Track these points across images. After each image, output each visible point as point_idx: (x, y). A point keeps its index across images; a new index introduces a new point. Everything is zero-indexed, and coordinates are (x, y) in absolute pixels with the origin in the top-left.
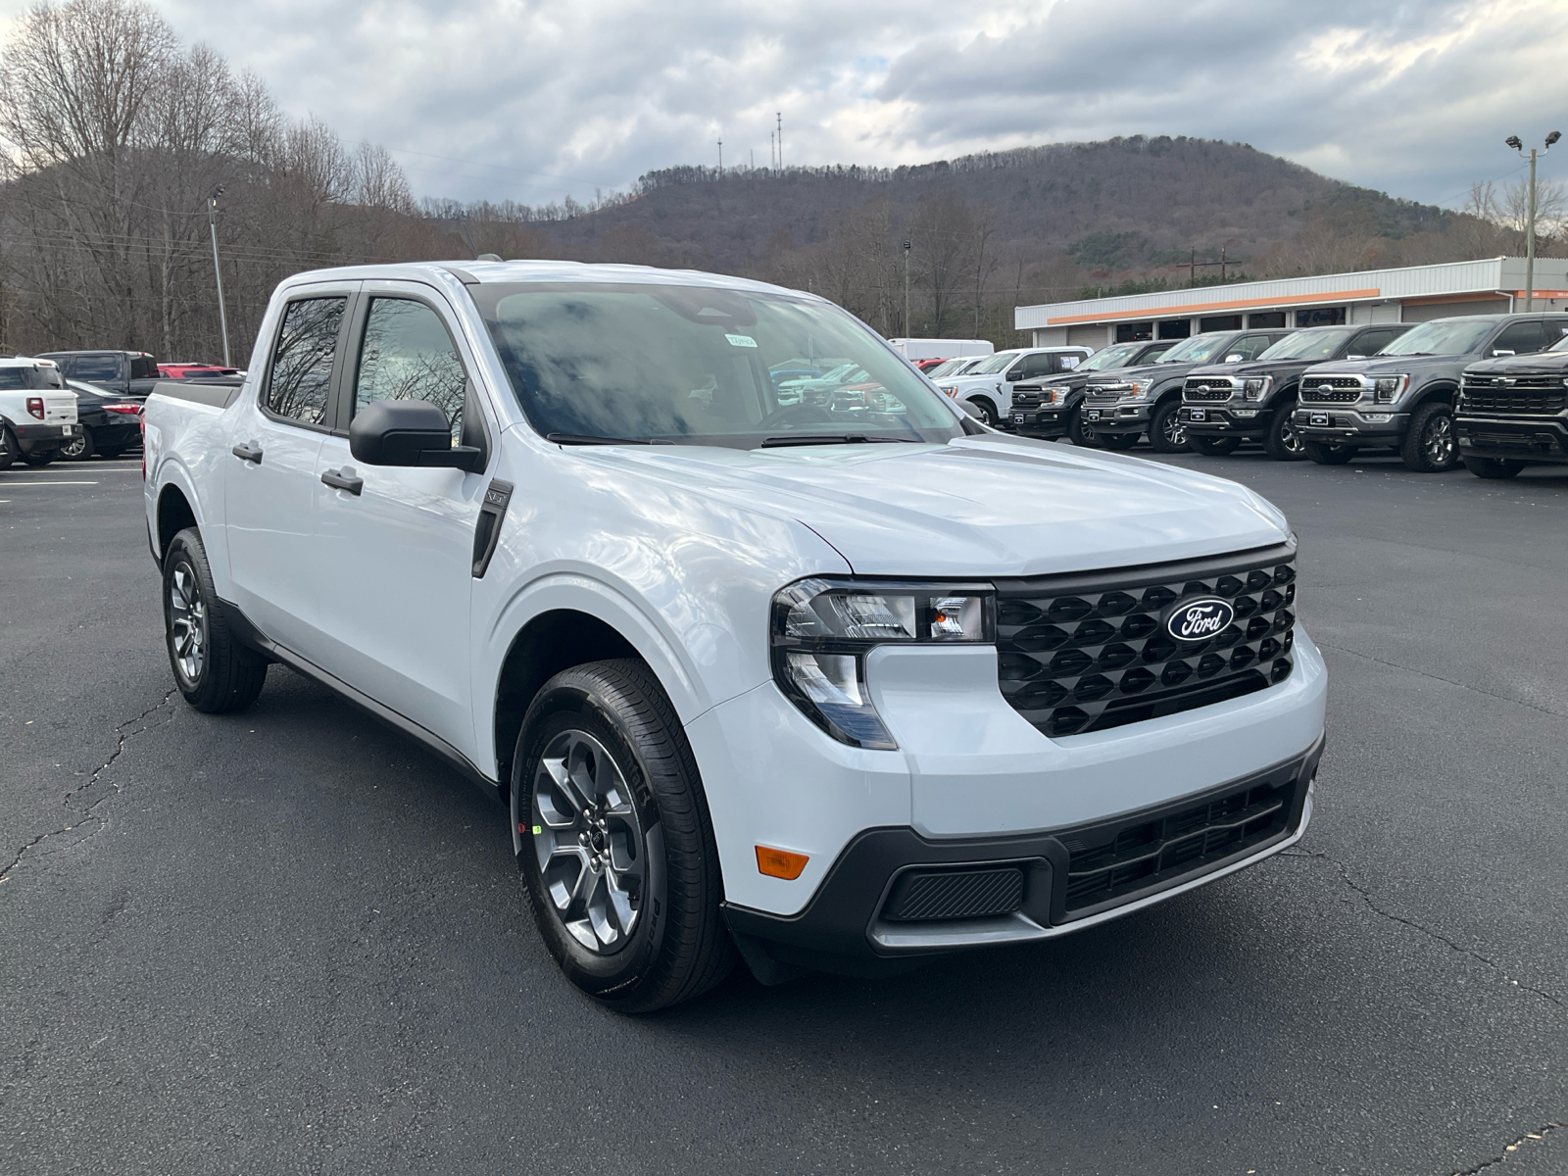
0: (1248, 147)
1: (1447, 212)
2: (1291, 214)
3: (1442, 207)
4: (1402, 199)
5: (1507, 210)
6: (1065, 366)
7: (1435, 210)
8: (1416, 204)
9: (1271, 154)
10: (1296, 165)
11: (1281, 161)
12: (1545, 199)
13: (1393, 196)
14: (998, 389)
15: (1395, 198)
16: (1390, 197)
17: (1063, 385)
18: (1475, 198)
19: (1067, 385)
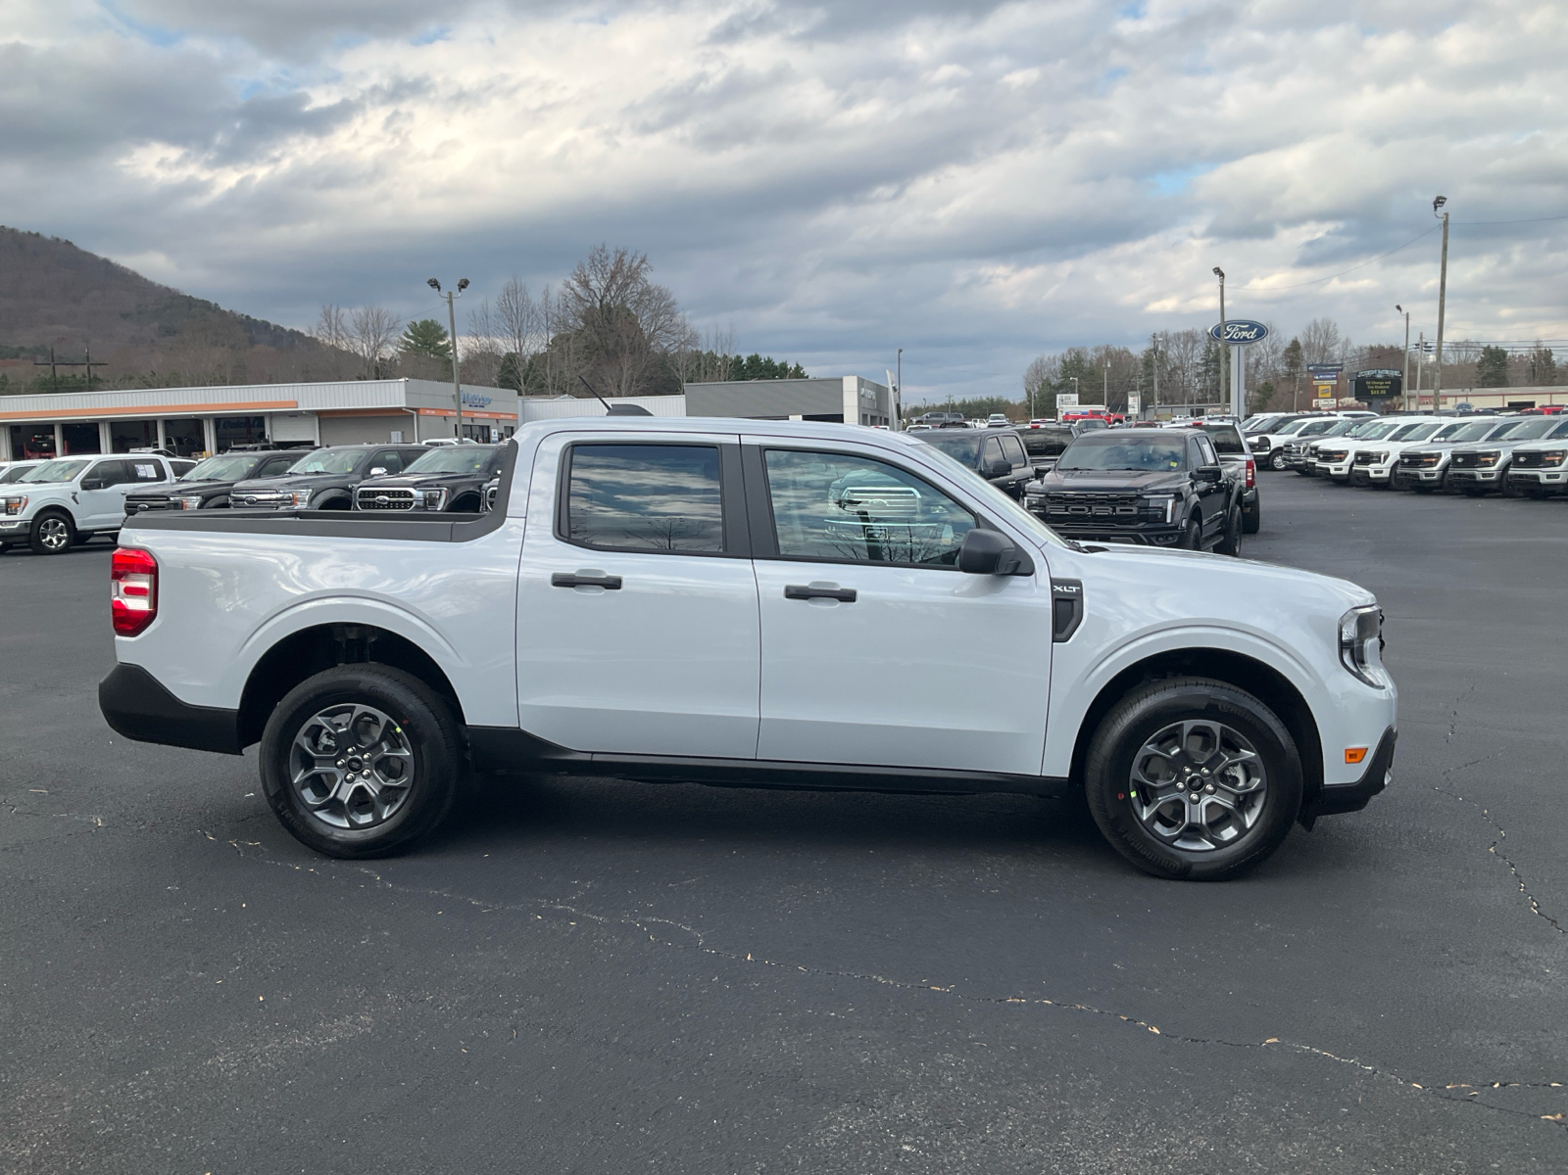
0: (68, 243)
1: (277, 327)
2: (125, 316)
3: (273, 322)
4: (234, 311)
5: (355, 332)
6: (141, 474)
7: (266, 325)
8: (248, 317)
9: (96, 253)
10: (123, 268)
11: (106, 262)
12: (386, 326)
13: (224, 307)
14: (74, 498)
15: (227, 310)
16: (222, 308)
17: (192, 495)
18: (326, 320)
19: (197, 495)
